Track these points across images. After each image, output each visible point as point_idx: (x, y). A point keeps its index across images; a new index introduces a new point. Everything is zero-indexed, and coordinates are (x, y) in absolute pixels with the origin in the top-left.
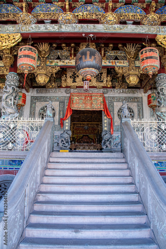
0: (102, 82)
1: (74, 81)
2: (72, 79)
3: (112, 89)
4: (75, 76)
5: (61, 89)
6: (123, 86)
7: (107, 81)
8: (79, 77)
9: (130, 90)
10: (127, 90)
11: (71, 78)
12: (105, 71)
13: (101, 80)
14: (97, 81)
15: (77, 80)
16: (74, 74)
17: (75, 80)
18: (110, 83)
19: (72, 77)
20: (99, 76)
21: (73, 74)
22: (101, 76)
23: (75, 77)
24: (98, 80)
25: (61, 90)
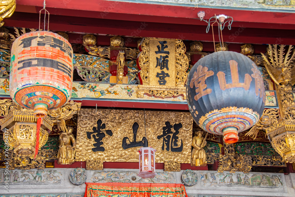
0: (180, 150)
1: (98, 147)
2: (93, 141)
3: (209, 173)
4: (103, 131)
5: (55, 171)
6: (240, 165)
7: (192, 148)
8: (114, 134)
9: (259, 175)
10: (250, 175)
11: (89, 137)
12: (188, 121)
13: (176, 145)
14: (165, 147)
15: (108, 142)
16: (99, 127)
17: (102, 143)
18: (203, 155)
19: (94, 136)
20: (172, 135)
21: (96, 126)
22: (177, 132)
23: (102, 136)
24: (168, 145)
25: (56, 174)
